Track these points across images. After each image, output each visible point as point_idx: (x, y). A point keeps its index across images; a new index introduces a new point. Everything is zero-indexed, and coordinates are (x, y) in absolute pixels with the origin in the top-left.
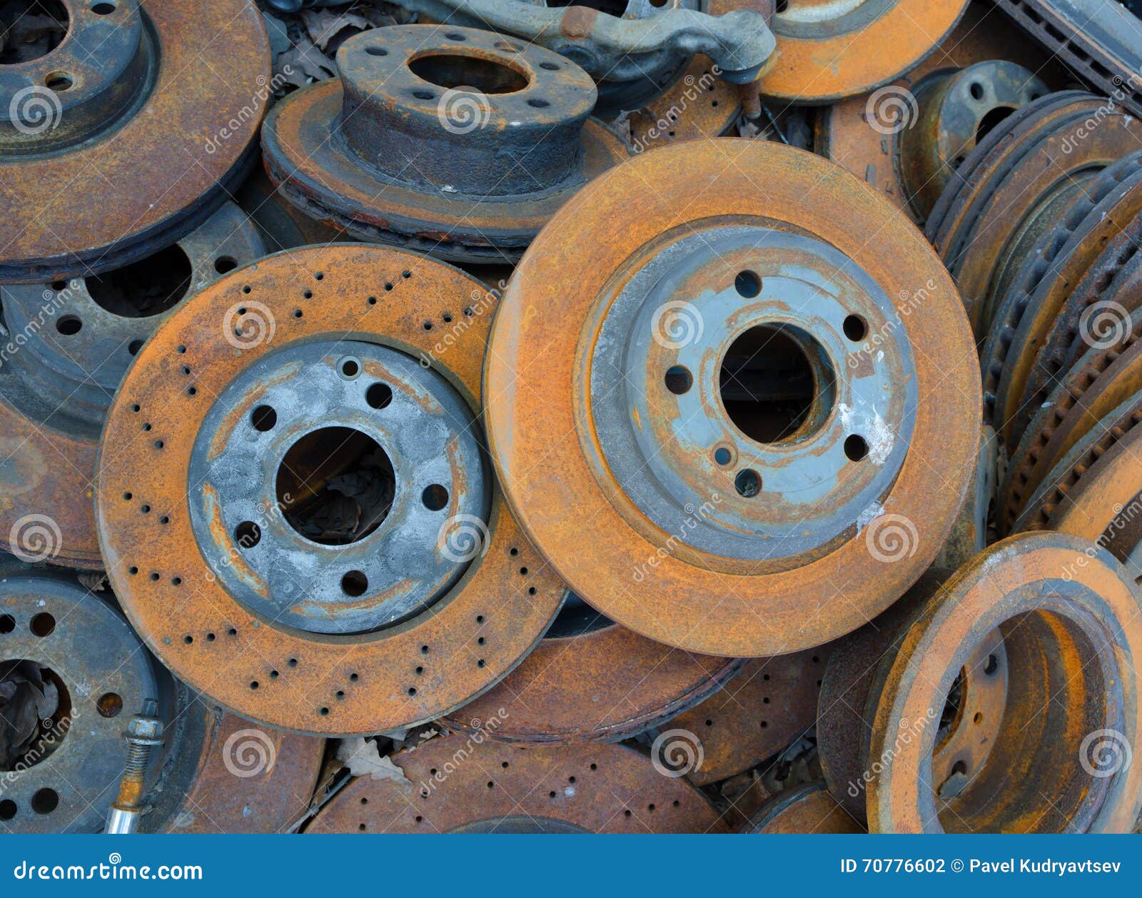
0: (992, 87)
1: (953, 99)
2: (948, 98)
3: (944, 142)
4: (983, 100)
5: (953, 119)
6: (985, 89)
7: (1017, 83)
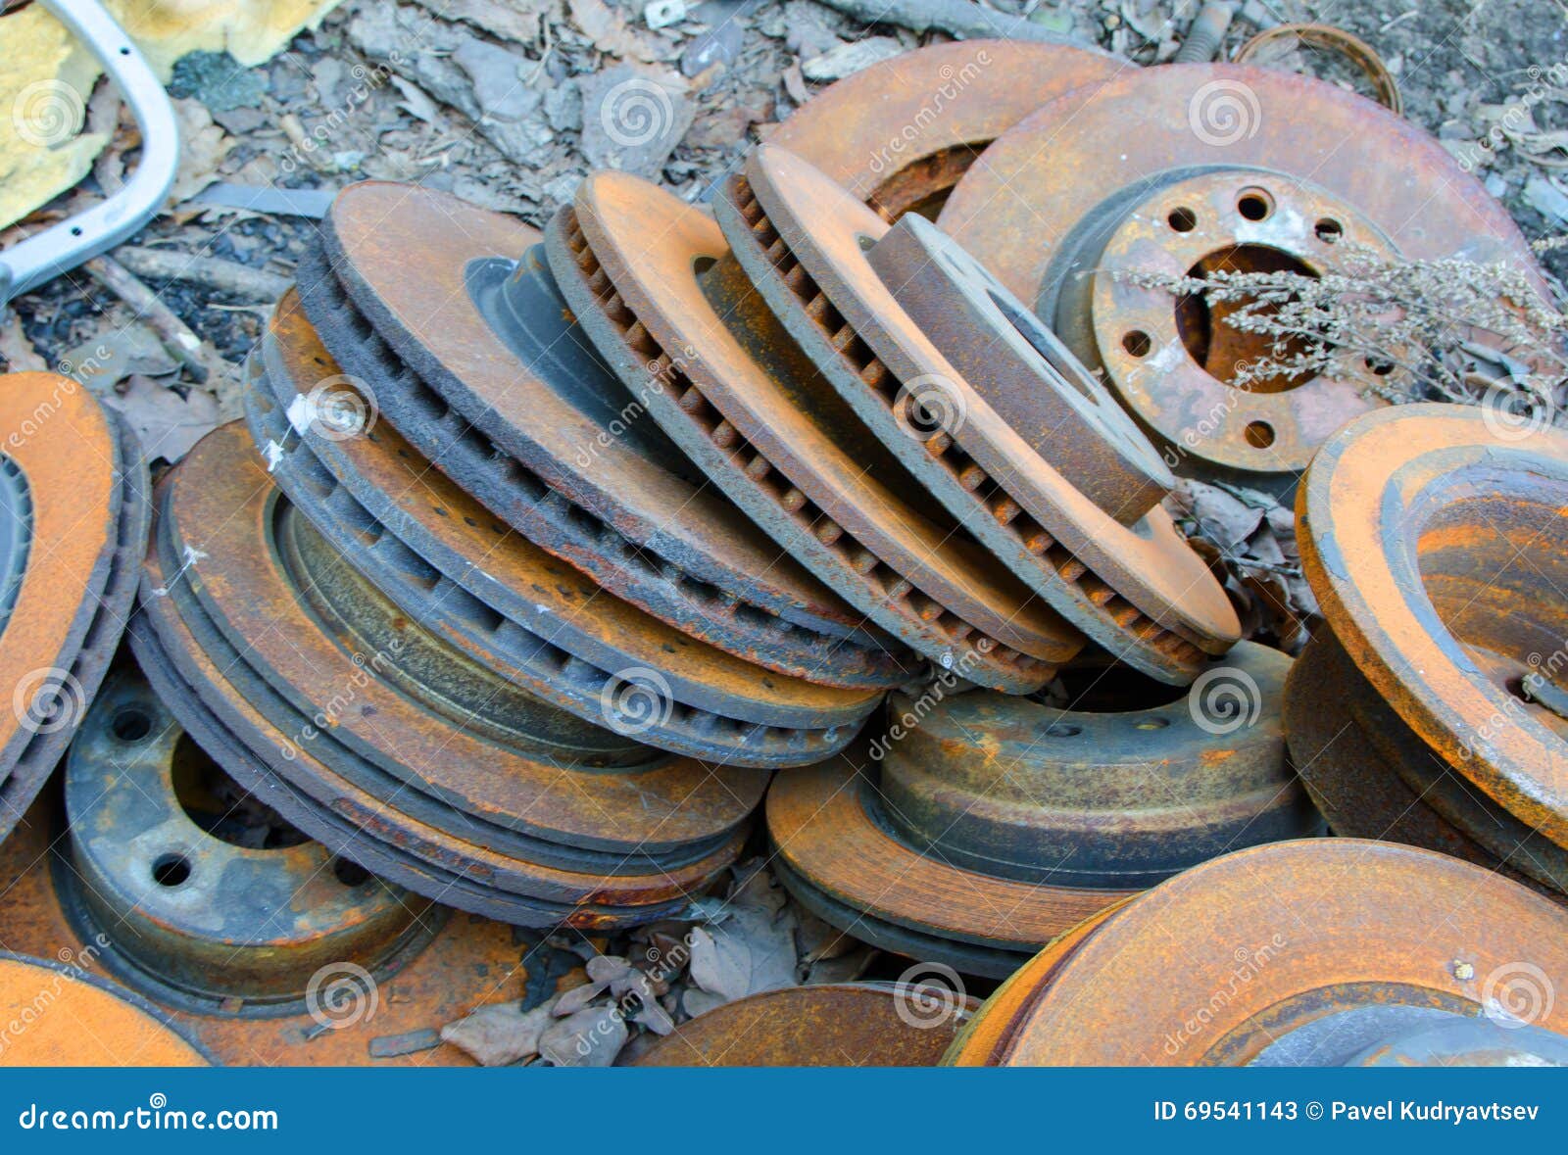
0: (146, 837)
1: (215, 923)
2: (218, 933)
3: (323, 920)
4: (186, 853)
5: (261, 912)
6: (159, 854)
7: (111, 782)
